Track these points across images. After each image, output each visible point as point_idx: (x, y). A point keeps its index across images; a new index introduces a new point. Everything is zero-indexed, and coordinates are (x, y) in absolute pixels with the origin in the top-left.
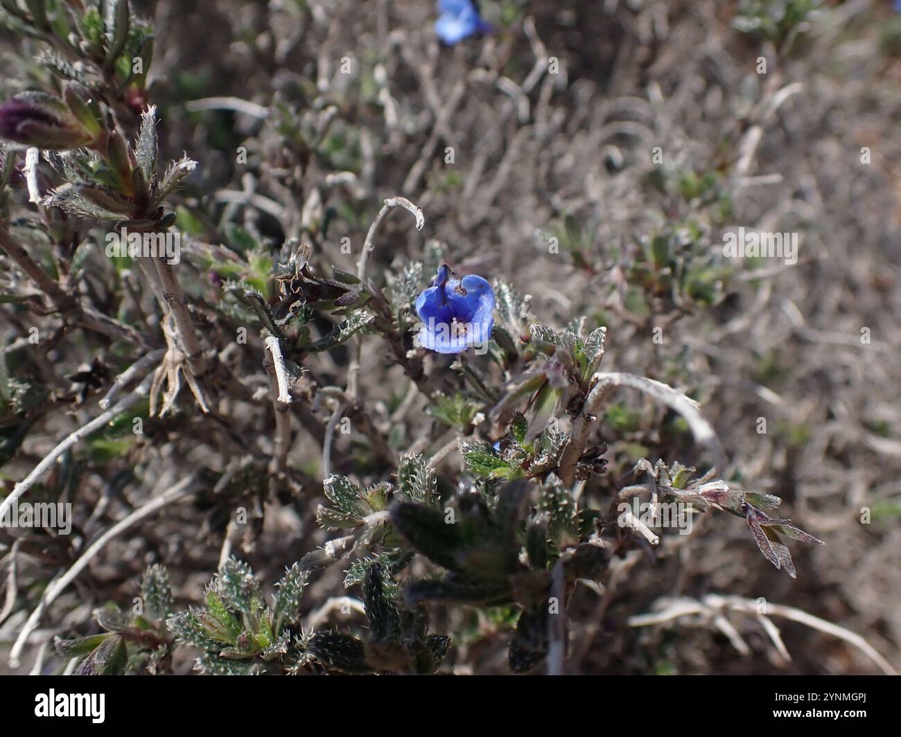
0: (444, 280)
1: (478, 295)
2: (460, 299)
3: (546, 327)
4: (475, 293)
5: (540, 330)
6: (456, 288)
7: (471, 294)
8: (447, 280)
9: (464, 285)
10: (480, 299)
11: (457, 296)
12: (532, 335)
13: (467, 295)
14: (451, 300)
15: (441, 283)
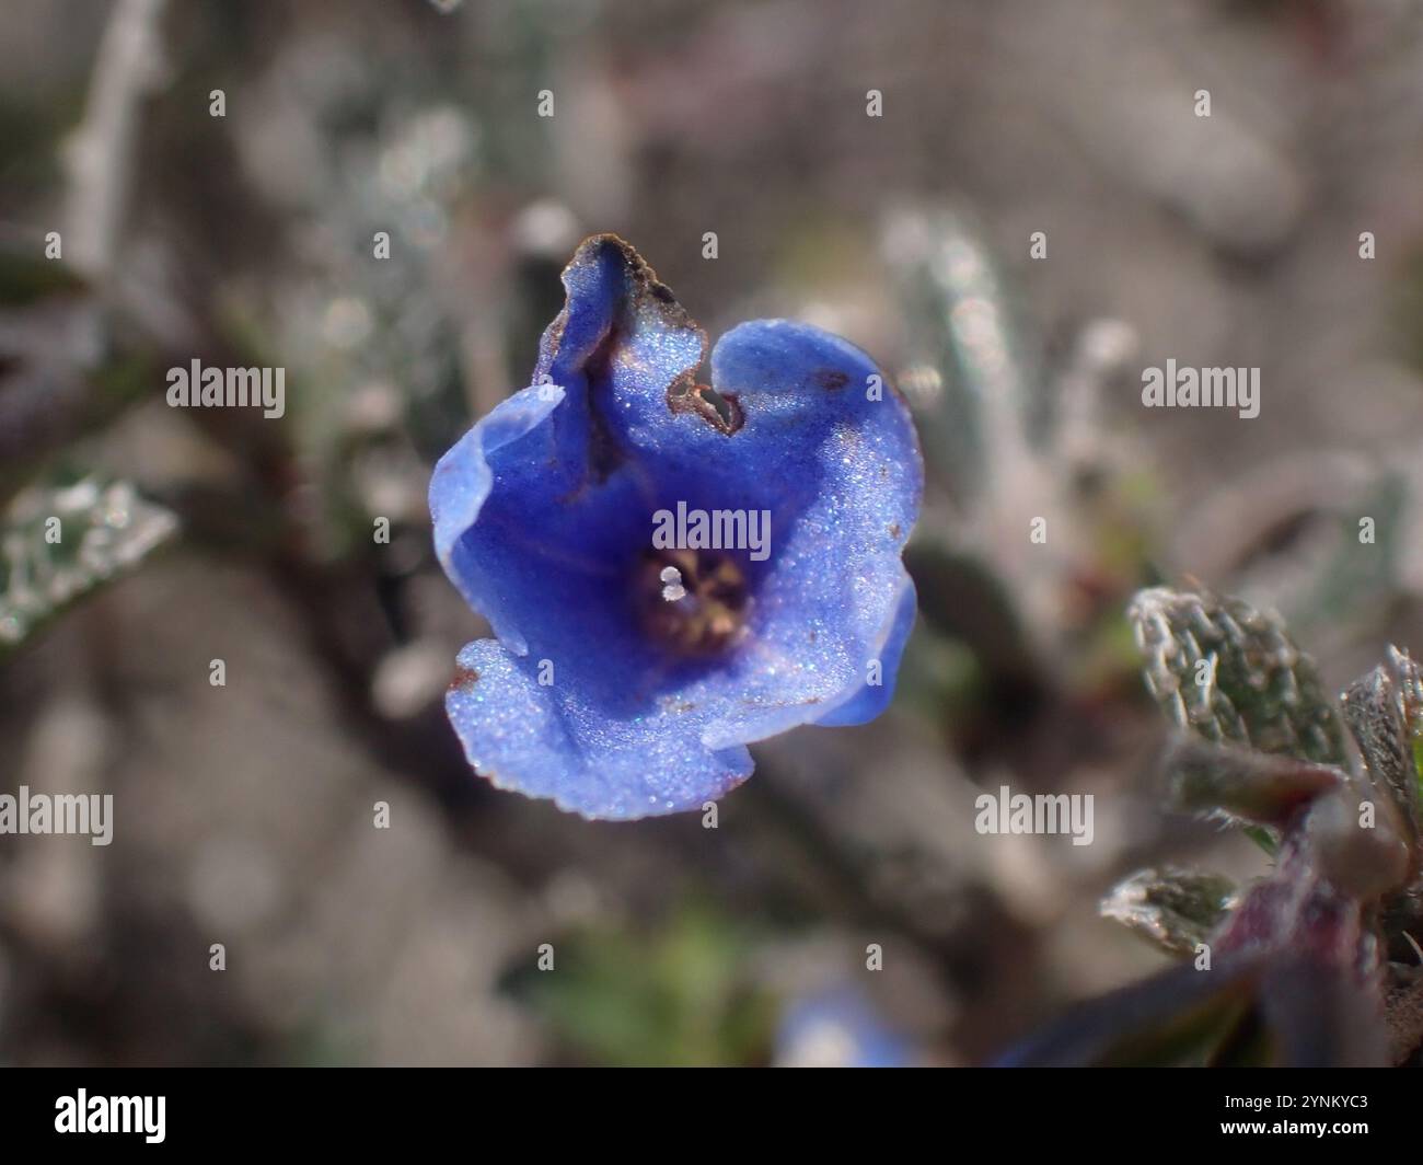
0: (603, 333)
1: (813, 430)
2: (705, 447)
3: (1236, 609)
4: (799, 417)
5: (1195, 627)
6: (678, 387)
7: (774, 427)
8: (620, 330)
9: (728, 370)
10: (828, 452)
11: (680, 434)
12: (1150, 661)
13: (749, 430)
14: (647, 454)
15: (585, 354)
